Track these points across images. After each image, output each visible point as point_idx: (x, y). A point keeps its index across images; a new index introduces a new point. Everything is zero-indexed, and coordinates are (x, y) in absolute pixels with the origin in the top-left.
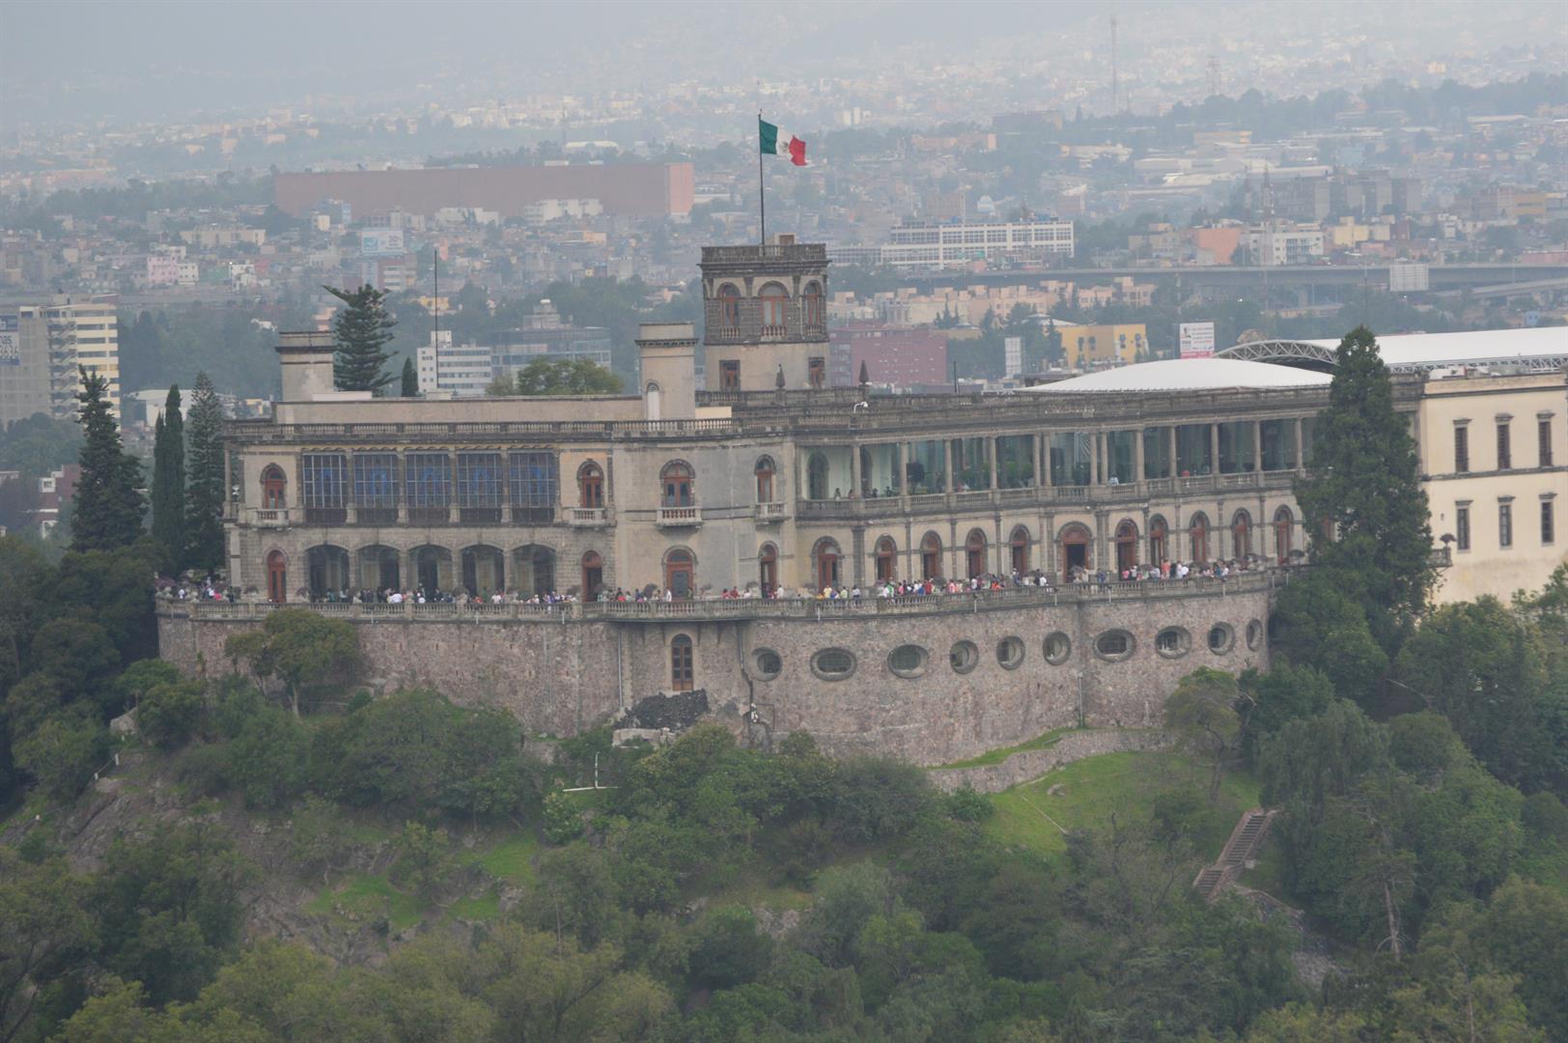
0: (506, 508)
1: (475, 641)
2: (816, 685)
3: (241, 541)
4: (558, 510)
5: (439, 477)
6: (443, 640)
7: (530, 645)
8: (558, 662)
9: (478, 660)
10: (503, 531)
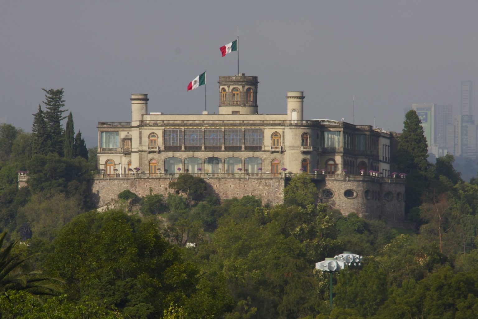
0: (243, 146)
1: (245, 184)
2: (345, 200)
3: (140, 156)
4: (263, 147)
5: (217, 136)
6: (233, 184)
7: (266, 185)
8: (277, 191)
9: (246, 190)
10: (242, 152)
